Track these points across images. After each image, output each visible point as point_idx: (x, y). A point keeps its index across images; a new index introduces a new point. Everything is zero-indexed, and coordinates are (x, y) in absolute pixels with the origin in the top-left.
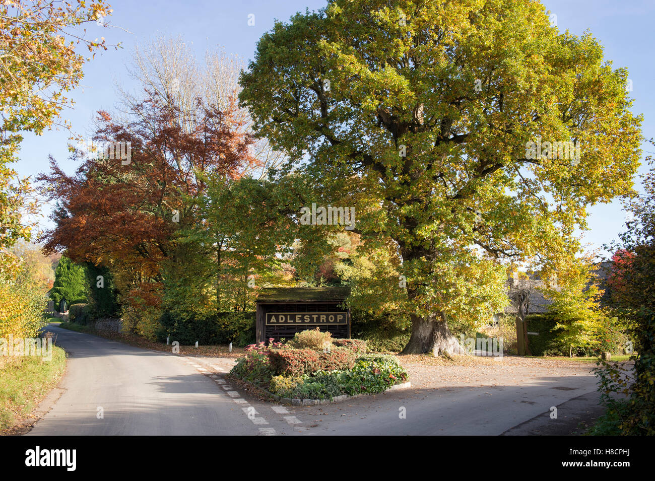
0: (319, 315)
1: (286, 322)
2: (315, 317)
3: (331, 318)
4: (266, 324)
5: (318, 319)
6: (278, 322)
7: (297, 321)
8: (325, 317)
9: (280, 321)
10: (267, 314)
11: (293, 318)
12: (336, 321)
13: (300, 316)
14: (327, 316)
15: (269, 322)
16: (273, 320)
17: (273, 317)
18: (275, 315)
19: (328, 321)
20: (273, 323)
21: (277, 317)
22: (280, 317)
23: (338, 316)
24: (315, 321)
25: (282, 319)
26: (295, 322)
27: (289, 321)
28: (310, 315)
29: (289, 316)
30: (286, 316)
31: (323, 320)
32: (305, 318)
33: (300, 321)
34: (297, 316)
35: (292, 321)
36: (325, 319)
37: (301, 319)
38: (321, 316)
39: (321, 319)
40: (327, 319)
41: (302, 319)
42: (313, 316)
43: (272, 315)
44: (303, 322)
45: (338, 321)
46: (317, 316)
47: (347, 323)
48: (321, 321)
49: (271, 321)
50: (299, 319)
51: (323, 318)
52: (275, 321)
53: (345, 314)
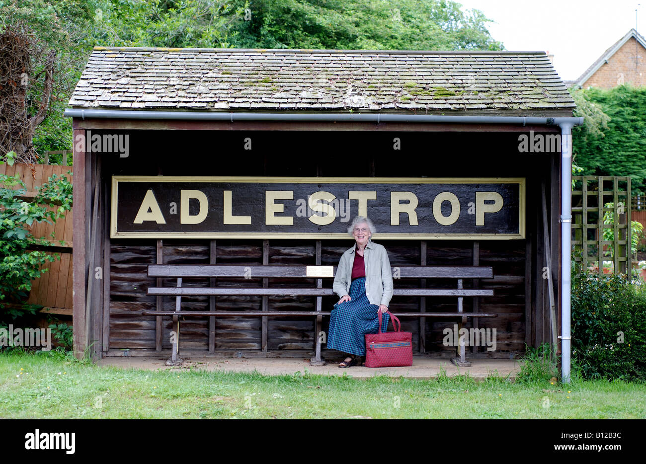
0: (384, 193)
1: (214, 221)
2: (363, 198)
3: (446, 207)
4: (114, 234)
7: (270, 220)
8: (414, 201)
9: (186, 218)
10: (116, 181)
11: (250, 203)
12: (466, 223)
13: (289, 195)
14: (426, 197)
15: (126, 222)
16: (150, 210)
17: (150, 199)
18: (159, 189)
19: (426, 221)
20: (149, 226)
22: (186, 196)
23: (481, 196)
25: (194, 207)
26: (259, 223)
27: (229, 218)
28: (341, 192)
29: (228, 196)
30: (214, 193)
31: (404, 218)
33: (289, 221)
34: (270, 196)
35: (246, 220)
36: (411, 209)
37: (289, 208)
38: (395, 197)
39: (396, 210)
40: (425, 211)
42: (353, 195)
43: (143, 189)
45: (480, 222)
46: (373, 196)
47: (522, 234)
48: (395, 221)
49: (139, 220)
50: (280, 208)
51: (404, 208)
52: (161, 220)
53: (516, 187)
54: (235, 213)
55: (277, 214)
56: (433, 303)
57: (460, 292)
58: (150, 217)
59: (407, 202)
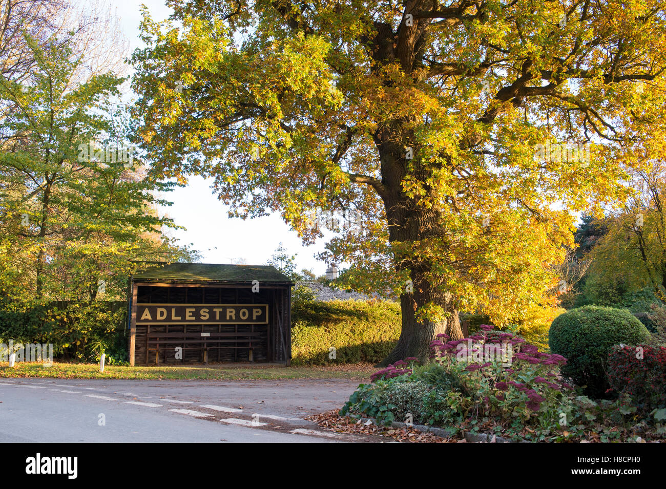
0: (225, 309)
1: (169, 318)
2: (218, 311)
3: (244, 314)
5: (223, 315)
6: (154, 318)
7: (187, 318)
8: (234, 312)
9: (159, 318)
11: (181, 312)
12: (250, 318)
13: (194, 310)
14: (238, 310)
15: (138, 319)
16: (147, 315)
17: (147, 311)
18: (149, 308)
19: (238, 318)
20: (146, 320)
21: (153, 313)
22: (159, 310)
23: (255, 310)
24: (218, 318)
25: (162, 314)
26: (184, 319)
27: (174, 318)
28: (211, 309)
29: (173, 310)
30: (169, 309)
31: (231, 317)
32: (202, 312)
33: (194, 318)
34: (188, 310)
35: (179, 318)
36: (233, 314)
37: (194, 314)
38: (228, 310)
39: (228, 314)
40: (237, 315)
41: (197, 314)
42: (215, 310)
43: (144, 308)
44: (198, 319)
45: (254, 318)
46: (221, 310)
47: (267, 322)
48: (228, 318)
49: (142, 318)
50: (191, 314)
51: (231, 314)
52: (150, 318)
53: (265, 307)
54: (175, 316)
55: (190, 316)
56: (239, 344)
57: (250, 341)
58: (146, 317)
59: (232, 312)
